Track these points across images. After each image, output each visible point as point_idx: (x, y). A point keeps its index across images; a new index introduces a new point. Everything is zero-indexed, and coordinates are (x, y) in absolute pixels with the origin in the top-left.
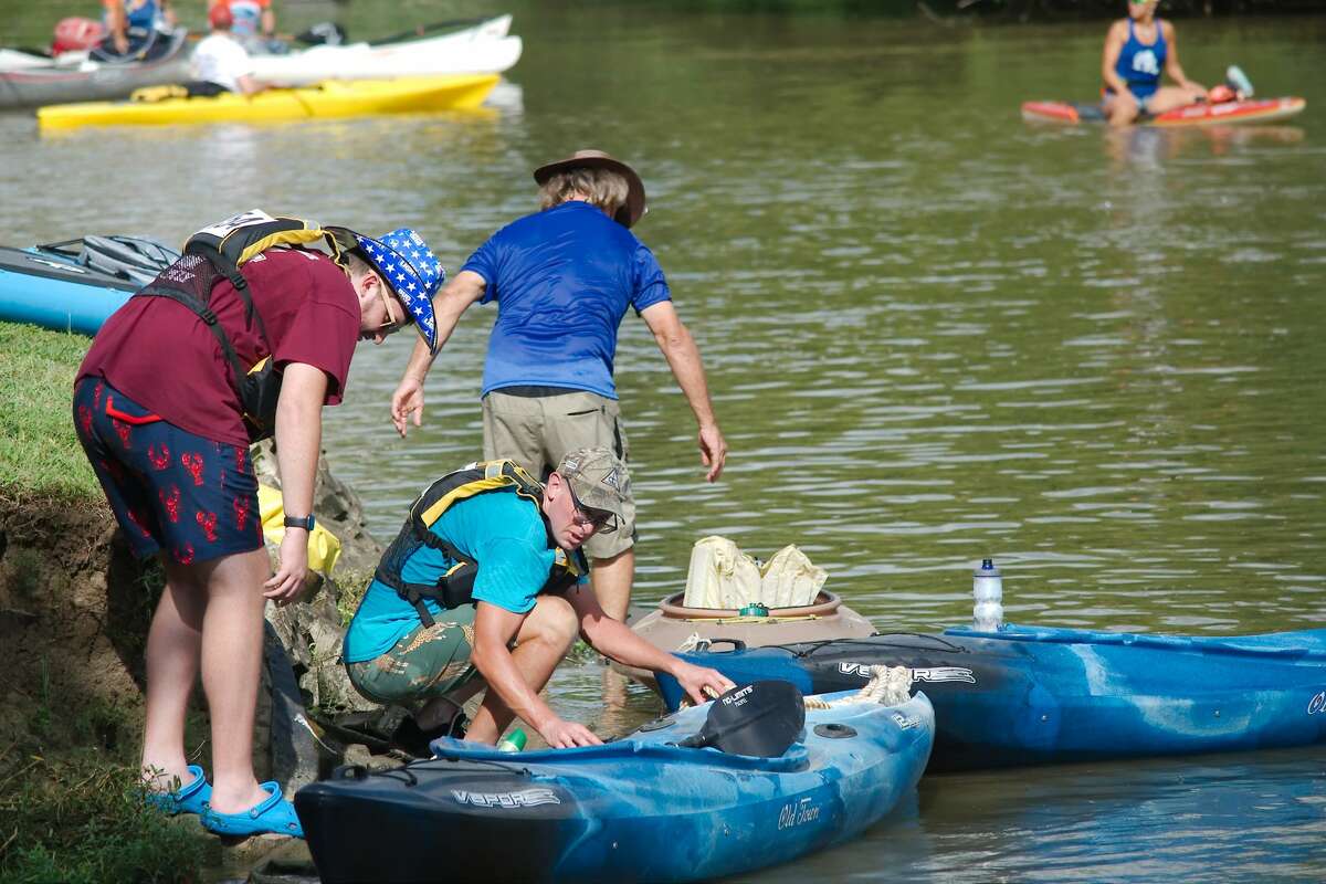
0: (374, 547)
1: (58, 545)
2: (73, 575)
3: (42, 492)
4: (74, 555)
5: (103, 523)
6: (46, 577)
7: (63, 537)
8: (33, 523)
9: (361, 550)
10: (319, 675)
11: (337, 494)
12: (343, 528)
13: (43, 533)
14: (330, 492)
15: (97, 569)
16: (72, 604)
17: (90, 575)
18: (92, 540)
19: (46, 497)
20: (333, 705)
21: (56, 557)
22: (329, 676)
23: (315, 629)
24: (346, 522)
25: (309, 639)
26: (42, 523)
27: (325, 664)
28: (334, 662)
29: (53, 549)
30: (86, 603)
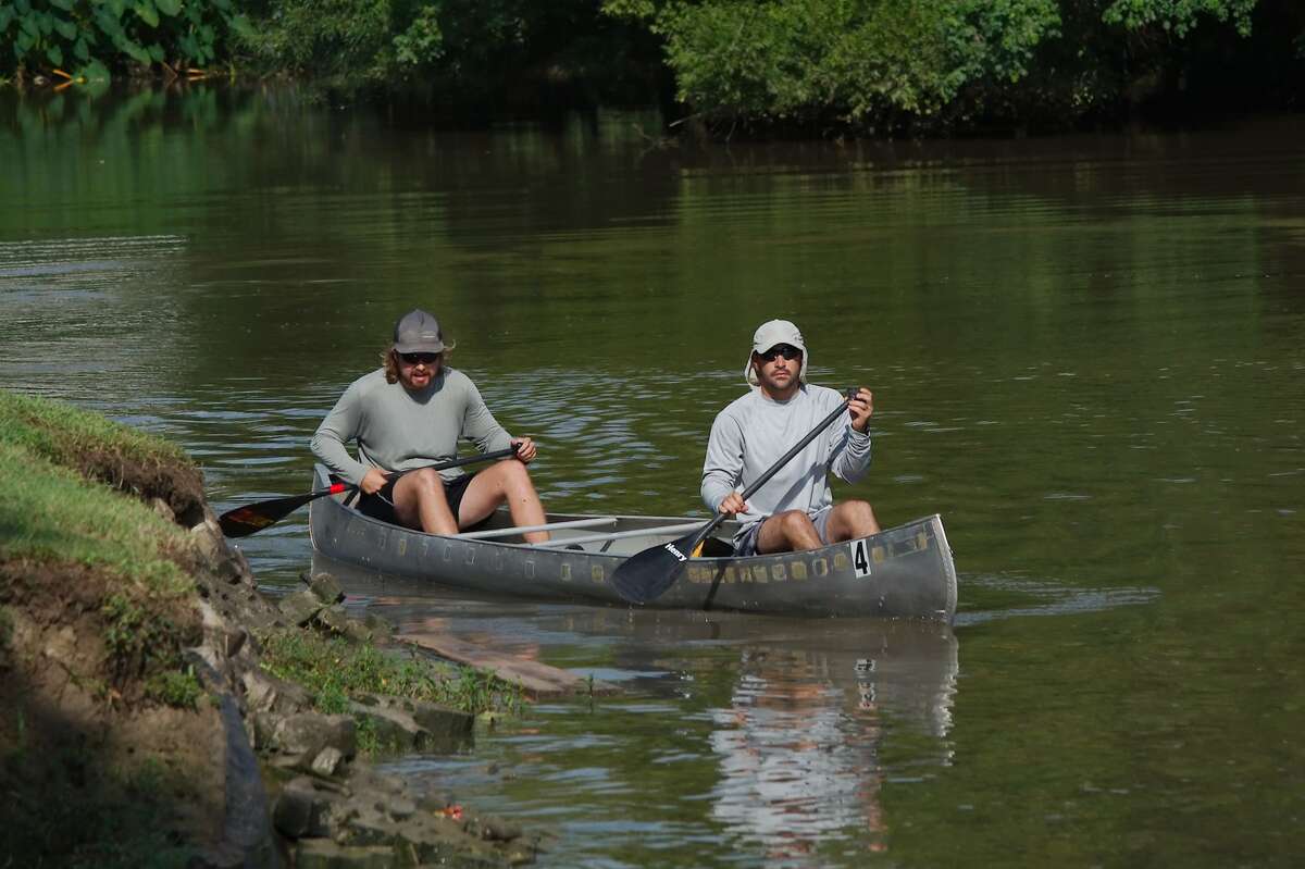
0: (266, 607)
1: (32, 602)
2: (45, 629)
3: (17, 553)
4: (45, 611)
5: (73, 582)
6: (21, 631)
7: (36, 595)
8: (10, 582)
9: (255, 611)
10: (255, 721)
11: (232, 559)
12: (238, 590)
13: (18, 592)
14: (225, 558)
15: (66, 624)
16: (43, 654)
17: (59, 629)
18: (62, 598)
19: (21, 558)
20: (267, 747)
21: (30, 612)
22: (264, 722)
23: (248, 679)
24: (239, 585)
25: (244, 689)
26: (18, 582)
27: (259, 710)
28: (266, 709)
29: (27, 605)
30: (57, 655)
